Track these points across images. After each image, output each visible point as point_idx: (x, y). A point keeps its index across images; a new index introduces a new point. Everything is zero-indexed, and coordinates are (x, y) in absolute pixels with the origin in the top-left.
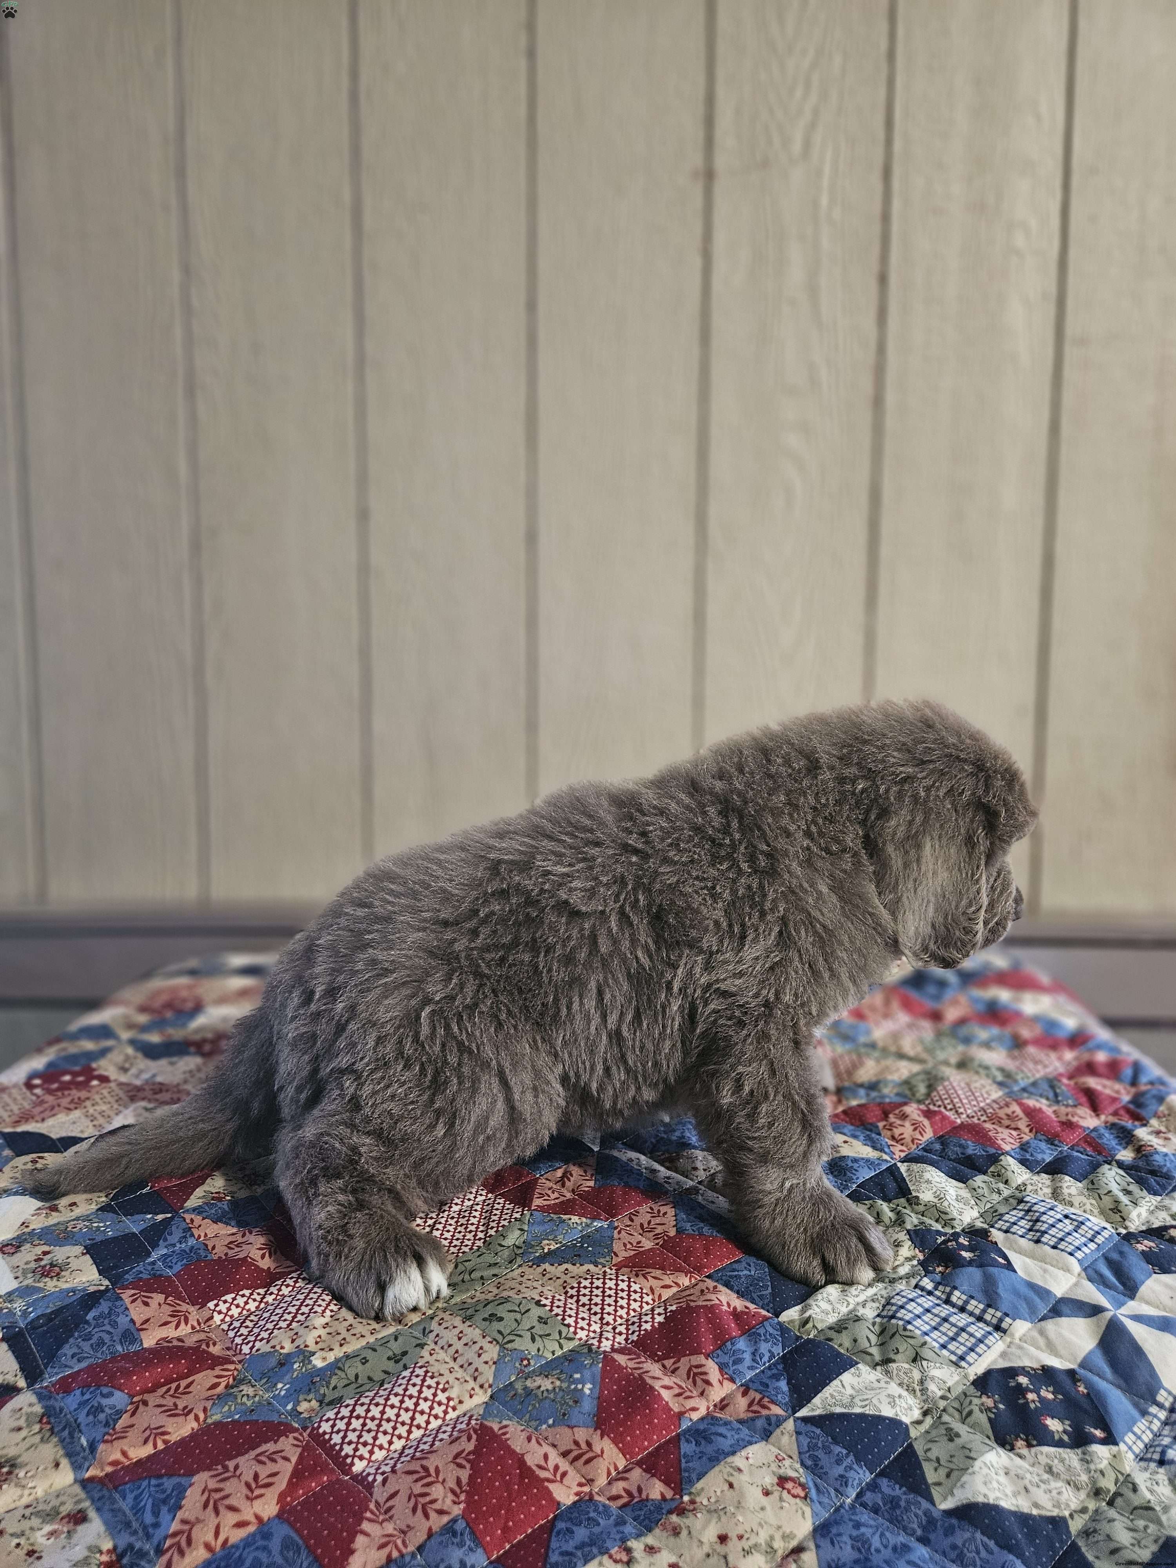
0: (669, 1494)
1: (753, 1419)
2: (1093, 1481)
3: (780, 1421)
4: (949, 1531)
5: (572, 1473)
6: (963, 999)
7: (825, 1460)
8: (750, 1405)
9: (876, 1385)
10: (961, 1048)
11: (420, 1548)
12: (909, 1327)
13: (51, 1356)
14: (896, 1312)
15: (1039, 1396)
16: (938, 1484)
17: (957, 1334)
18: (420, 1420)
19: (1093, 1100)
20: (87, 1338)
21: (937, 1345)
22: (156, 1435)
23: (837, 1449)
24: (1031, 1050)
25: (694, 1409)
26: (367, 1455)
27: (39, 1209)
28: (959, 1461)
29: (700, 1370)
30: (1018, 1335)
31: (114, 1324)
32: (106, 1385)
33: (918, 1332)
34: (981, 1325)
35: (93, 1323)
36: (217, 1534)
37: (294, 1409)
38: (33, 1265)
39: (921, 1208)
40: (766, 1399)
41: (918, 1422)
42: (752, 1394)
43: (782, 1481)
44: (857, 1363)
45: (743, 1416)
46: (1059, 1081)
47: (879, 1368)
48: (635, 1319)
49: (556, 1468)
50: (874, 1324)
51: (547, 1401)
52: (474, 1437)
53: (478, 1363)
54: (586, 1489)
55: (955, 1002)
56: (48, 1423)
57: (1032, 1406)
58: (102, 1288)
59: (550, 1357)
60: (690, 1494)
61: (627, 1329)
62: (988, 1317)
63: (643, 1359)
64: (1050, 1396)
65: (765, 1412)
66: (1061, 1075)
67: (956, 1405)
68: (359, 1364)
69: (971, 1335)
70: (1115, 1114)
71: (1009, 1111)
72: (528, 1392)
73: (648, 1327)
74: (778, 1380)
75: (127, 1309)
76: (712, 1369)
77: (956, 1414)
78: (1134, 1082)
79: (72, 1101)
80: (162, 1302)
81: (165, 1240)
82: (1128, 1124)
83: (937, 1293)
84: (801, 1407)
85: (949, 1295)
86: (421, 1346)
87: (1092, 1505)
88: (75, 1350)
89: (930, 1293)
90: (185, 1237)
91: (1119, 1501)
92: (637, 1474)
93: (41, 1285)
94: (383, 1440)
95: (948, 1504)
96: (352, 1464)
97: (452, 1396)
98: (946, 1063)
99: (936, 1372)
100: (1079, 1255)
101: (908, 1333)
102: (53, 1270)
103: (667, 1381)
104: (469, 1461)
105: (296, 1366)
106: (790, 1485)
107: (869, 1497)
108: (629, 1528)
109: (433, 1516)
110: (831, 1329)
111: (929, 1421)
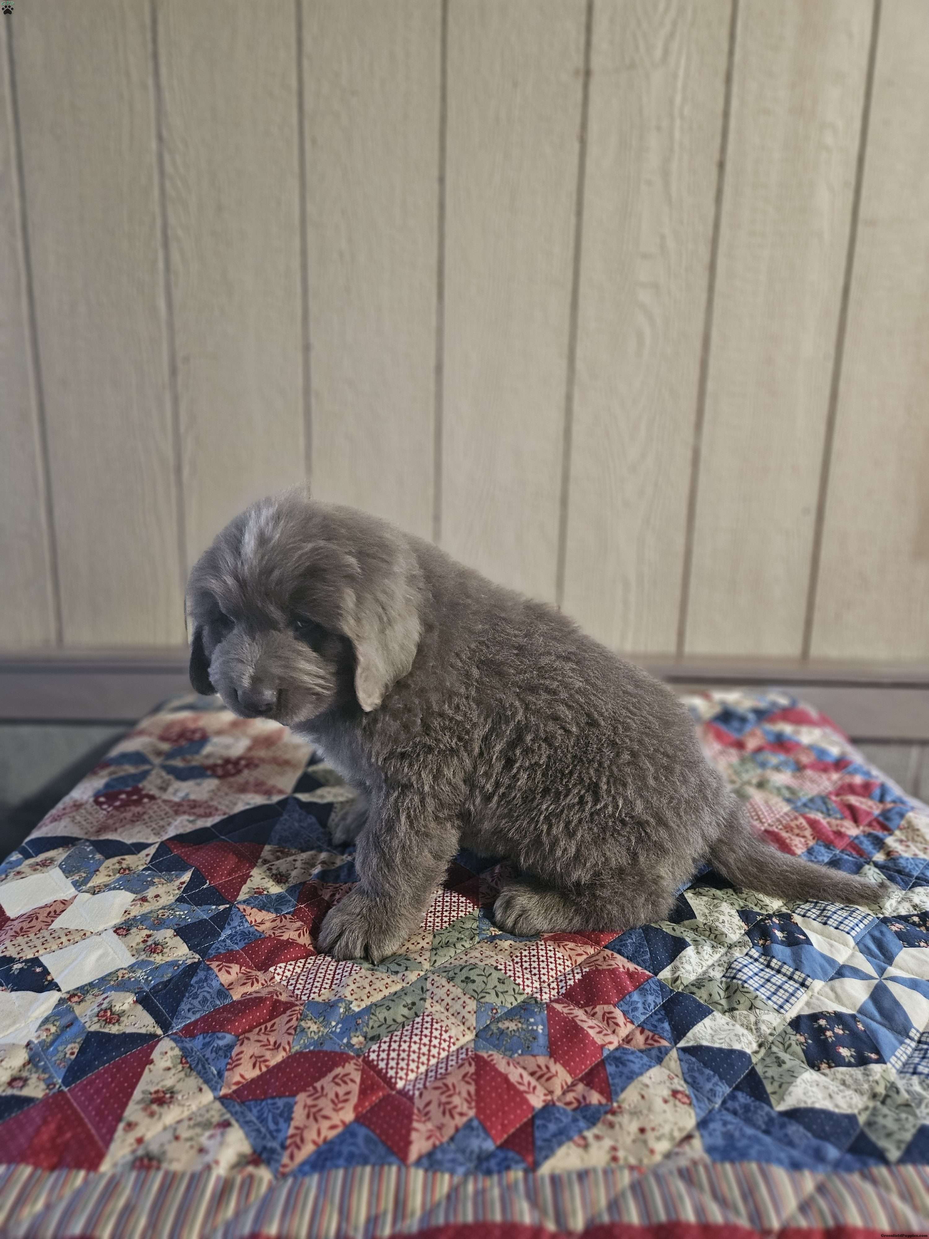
0: (604, 1101)
1: (650, 1050)
2: (872, 1088)
3: (667, 1051)
4: (783, 1127)
5: (539, 1088)
6: (759, 732)
7: (701, 1079)
8: (647, 1039)
9: (726, 1027)
10: (759, 771)
11: (452, 1139)
12: (746, 985)
13: (174, 1011)
14: (736, 974)
15: (834, 1032)
16: (774, 1093)
17: (777, 990)
18: (434, 1051)
19: (854, 814)
20: (195, 996)
21: (764, 997)
22: (260, 1062)
23: (708, 1071)
24: (809, 772)
25: (610, 1043)
26: (404, 1077)
27: (134, 900)
28: (787, 1078)
29: (611, 1015)
30: (816, 990)
31: (210, 986)
32: (219, 1031)
33: (752, 989)
34: (791, 982)
35: (196, 986)
36: (319, 1133)
37: (348, 1042)
38: (142, 946)
40: (656, 1036)
41: (756, 1053)
42: (647, 1033)
43: (675, 1093)
44: (713, 1011)
45: (643, 1047)
46: (830, 799)
47: (727, 1014)
48: (562, 978)
49: (529, 1084)
50: (721, 982)
51: (515, 1038)
52: (473, 1063)
53: (464, 1012)
54: (549, 1098)
55: (753, 734)
56: (187, 1063)
57: (830, 1040)
58: (196, 960)
59: (510, 1006)
60: (617, 1102)
61: (558, 985)
62: (796, 977)
63: (572, 1007)
64: (841, 1032)
65: (656, 1045)
66: (830, 793)
67: (780, 1039)
68: (385, 1010)
69: (786, 991)
70: (870, 825)
71: (798, 823)
72: (502, 1032)
73: (571, 982)
74: (663, 1023)
75: (217, 976)
76: (618, 1013)
77: (781, 1046)
78: (882, 800)
79: (134, 815)
80: (239, 972)
81: (229, 924)
82: (880, 833)
83: (761, 960)
84: (680, 1039)
85: (769, 962)
86: (424, 1000)
87: (871, 1104)
88: (189, 1006)
89: (756, 960)
90: (242, 922)
91: (889, 1101)
92: (580, 1087)
93: (152, 959)
94: (413, 1066)
95: (781, 1107)
96: (396, 1083)
97: (452, 1035)
98: (749, 783)
99: (765, 1017)
100: (853, 933)
101: (745, 990)
102: (155, 948)
103: (591, 1023)
104: (473, 1080)
105: (342, 1010)
106: (679, 1096)
107: (730, 1104)
108: (582, 1124)
109: (457, 1117)
110: (693, 985)
111: (763, 1051)
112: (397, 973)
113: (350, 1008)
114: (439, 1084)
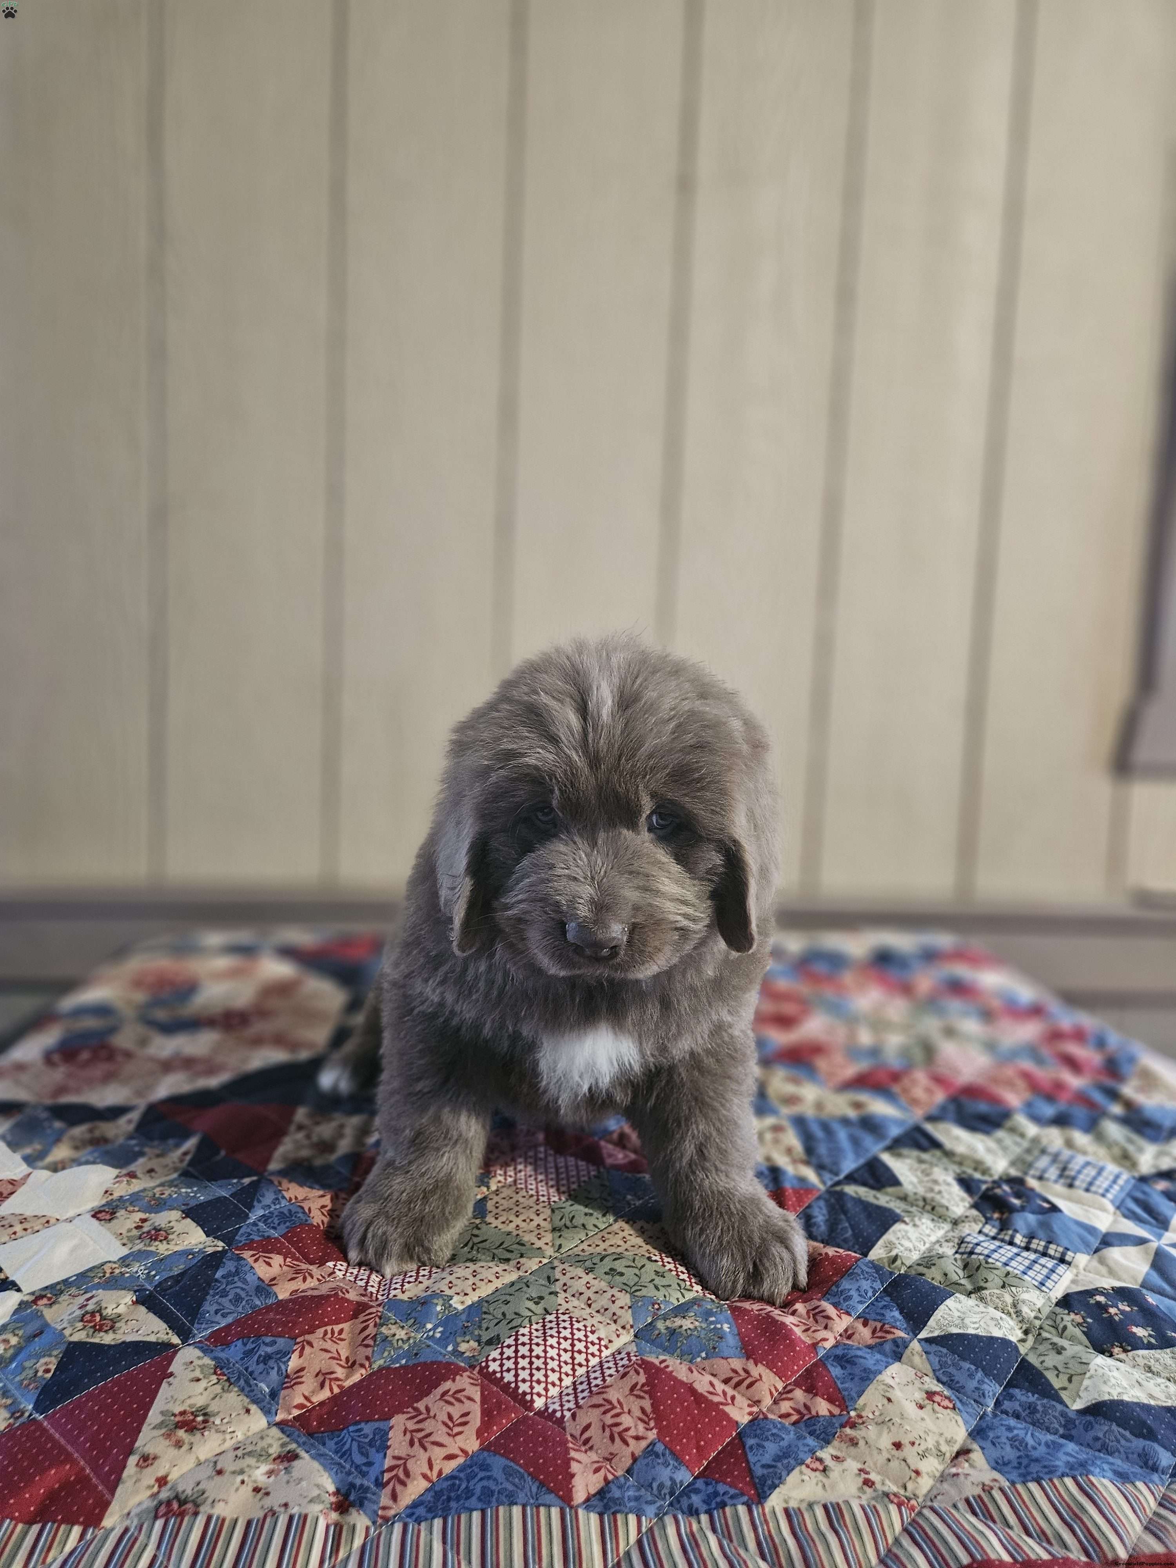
0: (836, 1411)
1: (881, 1344)
3: (906, 1344)
4: (1088, 1427)
5: (739, 1397)
6: (928, 974)
7: (959, 1377)
8: (874, 1331)
9: (977, 1310)
10: (942, 1019)
11: (630, 1471)
12: (990, 1260)
14: (973, 1248)
15: (1118, 1310)
16: (1064, 1389)
17: (1032, 1265)
18: (580, 1358)
19: (1072, 1064)
20: (224, 1294)
21: (1018, 1273)
22: (328, 1380)
23: (966, 1365)
25: (824, 1340)
26: (543, 1392)
27: (117, 1176)
28: (1075, 1368)
29: (818, 1310)
30: (1081, 1266)
31: (244, 1281)
32: (264, 1335)
33: (999, 1264)
34: (1048, 1259)
35: (224, 1281)
36: (430, 1466)
37: (455, 1350)
38: (136, 1233)
39: (957, 1159)
40: (886, 1326)
41: (1023, 1341)
42: (872, 1324)
43: (930, 1395)
44: (953, 1293)
45: (871, 1341)
46: (1039, 1047)
47: (973, 1296)
49: (725, 1393)
50: (956, 1260)
51: (693, 1339)
52: (641, 1371)
53: (614, 1308)
54: (756, 1409)
56: (222, 1374)
57: (1117, 1318)
58: (219, 1249)
59: (676, 1303)
60: (855, 1409)
62: (1051, 1252)
64: (1128, 1309)
65: (890, 1337)
67: (1050, 1322)
68: (501, 1305)
69: (1043, 1266)
70: (1095, 1074)
72: (673, 1331)
74: (891, 1310)
75: (252, 1268)
76: (827, 1306)
77: (1053, 1330)
78: (1101, 1048)
79: (106, 1073)
80: (282, 1264)
81: (259, 1201)
82: (1110, 1082)
83: (1000, 1237)
84: (920, 1330)
85: (1012, 1238)
86: (554, 1293)
88: (215, 1307)
89: (993, 1237)
92: (799, 1394)
93: (153, 1249)
94: (554, 1377)
95: (1078, 1405)
96: (533, 1401)
97: (601, 1336)
99: (1024, 1296)
100: (1110, 1196)
101: (991, 1265)
102: (156, 1235)
103: (793, 1320)
104: (645, 1392)
105: (439, 1308)
106: (937, 1398)
107: (1007, 1405)
108: (811, 1441)
109: (632, 1442)
110: (919, 1265)
111: (1031, 1338)
112: (508, 1260)
113: (451, 1306)
114: (597, 1400)
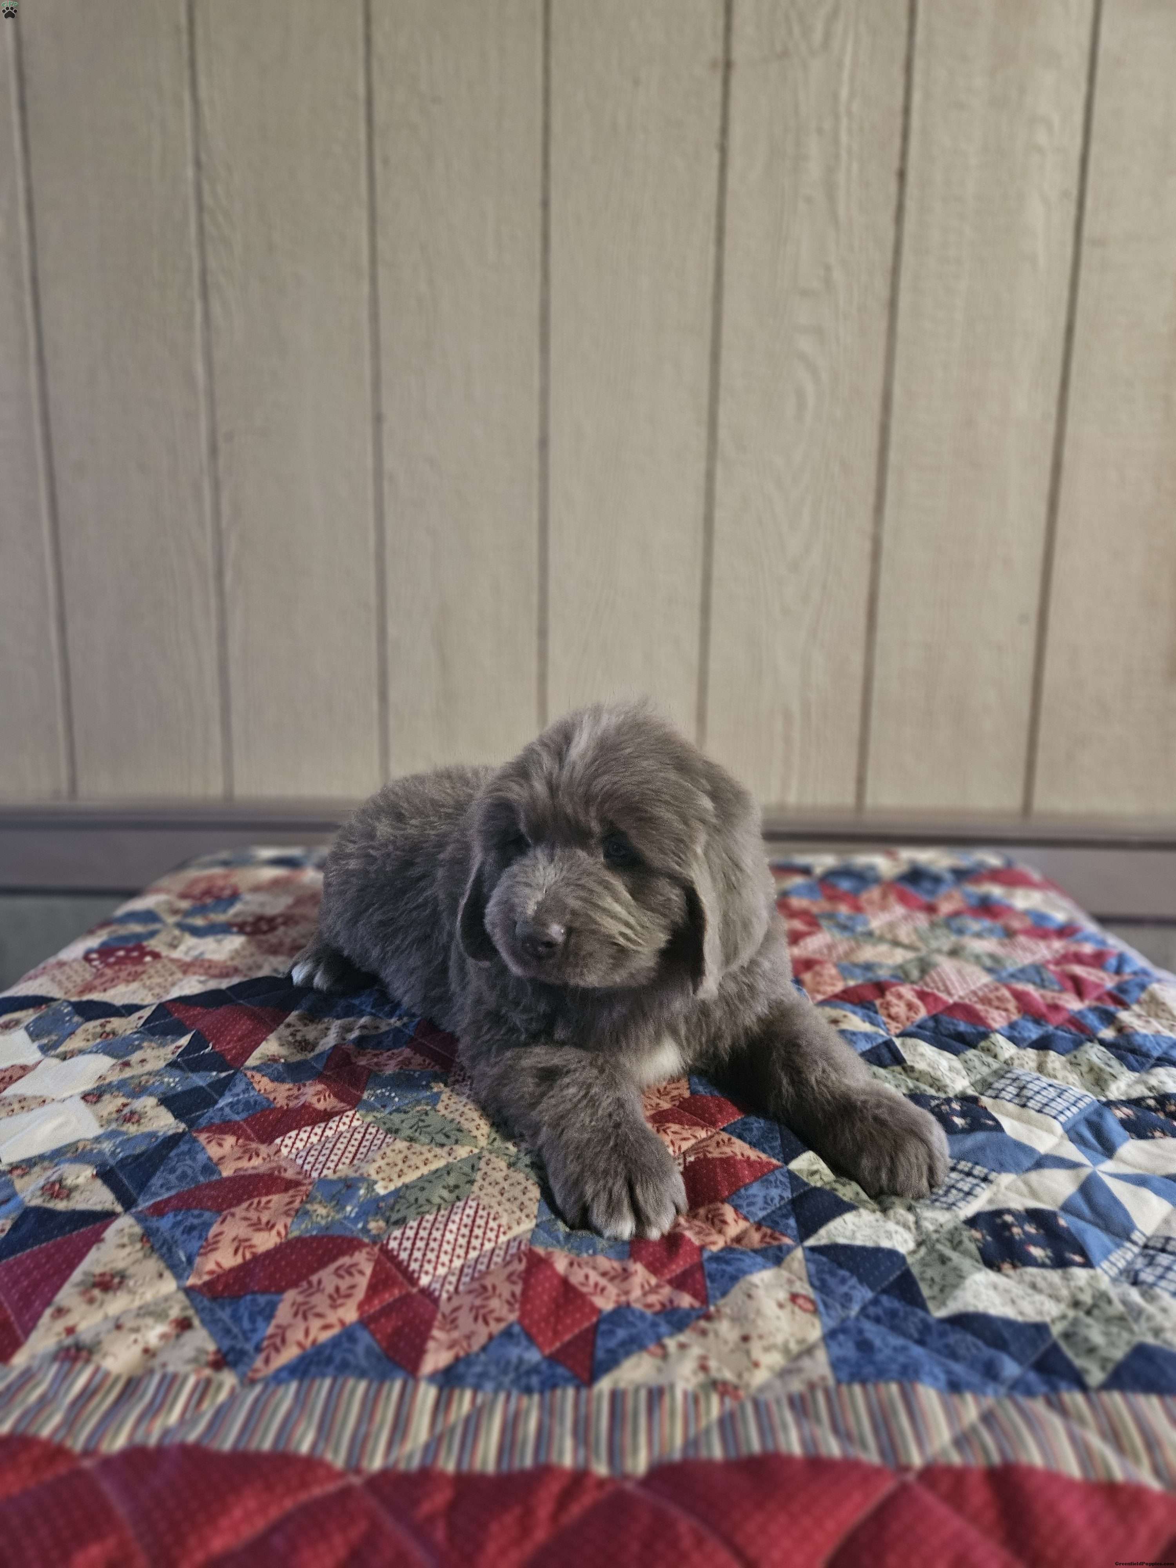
1: (766, 1249)
2: (1073, 1295)
3: (790, 1250)
4: (943, 1335)
5: (610, 1288)
6: (957, 894)
7: (832, 1282)
8: (763, 1238)
9: (875, 1224)
10: (954, 938)
15: (1023, 1230)
16: (933, 1297)
19: (1079, 987)
22: (244, 1246)
23: (843, 1273)
24: (1022, 939)
25: (714, 1244)
28: (951, 1279)
29: (717, 1213)
30: (1003, 1185)
32: (196, 1208)
34: (970, 1179)
37: (364, 1228)
39: (916, 1075)
40: (778, 1233)
41: (914, 1252)
42: (765, 1229)
43: (794, 1298)
44: (857, 1208)
45: (757, 1246)
46: (1047, 969)
47: (877, 1213)
49: (597, 1284)
52: (525, 1260)
54: (624, 1299)
55: (949, 897)
57: (1017, 1238)
60: (716, 1306)
62: (976, 1172)
64: (1034, 1231)
65: (776, 1243)
66: (1048, 962)
67: (948, 1237)
70: (1099, 999)
71: (999, 994)
74: (787, 1218)
75: (204, 1148)
76: (728, 1211)
77: (948, 1244)
78: (1118, 971)
80: (234, 1142)
82: (1111, 1007)
84: (808, 1238)
87: (1071, 1313)
91: (1095, 1311)
92: (669, 1289)
95: (942, 1313)
96: (419, 1278)
97: (502, 1223)
98: (939, 951)
99: (929, 1216)
100: (1062, 1118)
104: (521, 1279)
106: (801, 1301)
107: (871, 1310)
109: (493, 1323)
111: (923, 1251)
114: (476, 1285)
